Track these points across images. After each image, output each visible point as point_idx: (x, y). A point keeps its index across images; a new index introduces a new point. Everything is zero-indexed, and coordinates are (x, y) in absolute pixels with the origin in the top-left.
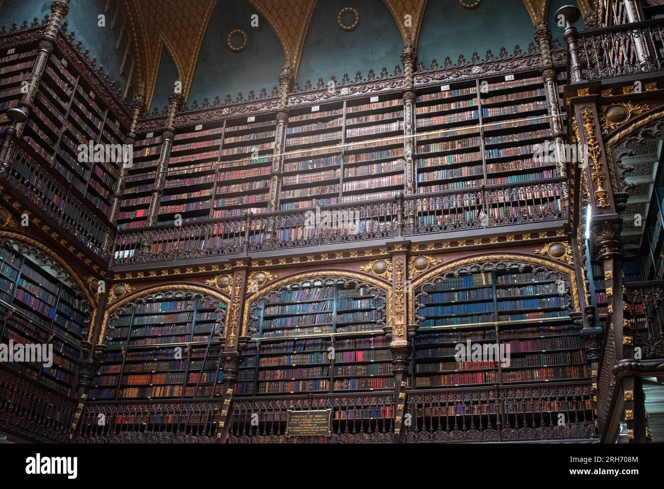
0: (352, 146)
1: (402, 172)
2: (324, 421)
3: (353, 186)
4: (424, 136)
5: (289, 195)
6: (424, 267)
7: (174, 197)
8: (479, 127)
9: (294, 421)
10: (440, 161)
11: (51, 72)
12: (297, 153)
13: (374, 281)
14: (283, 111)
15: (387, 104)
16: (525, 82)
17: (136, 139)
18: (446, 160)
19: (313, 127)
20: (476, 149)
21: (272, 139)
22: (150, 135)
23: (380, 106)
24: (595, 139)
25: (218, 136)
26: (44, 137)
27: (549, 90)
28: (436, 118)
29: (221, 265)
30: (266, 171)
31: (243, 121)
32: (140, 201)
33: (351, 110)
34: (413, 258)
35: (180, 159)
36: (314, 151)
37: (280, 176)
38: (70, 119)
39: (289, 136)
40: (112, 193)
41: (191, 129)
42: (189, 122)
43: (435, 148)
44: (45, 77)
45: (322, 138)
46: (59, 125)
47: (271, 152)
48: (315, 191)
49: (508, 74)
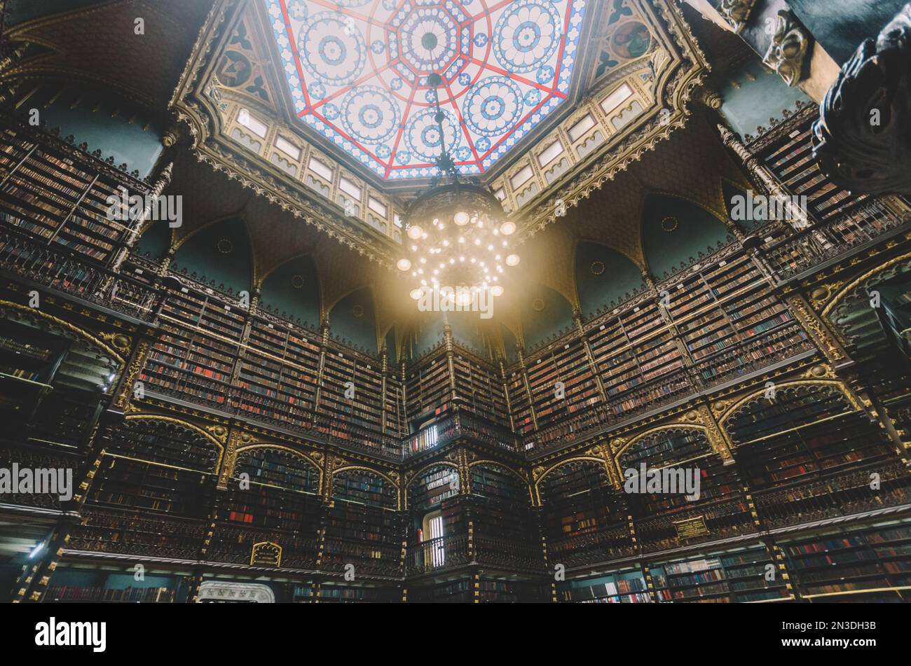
0: (635, 342)
1: (676, 348)
2: (701, 525)
3: (648, 366)
4: (680, 321)
5: (610, 384)
6: (722, 408)
7: (542, 406)
8: (716, 303)
9: (681, 528)
10: (699, 333)
11: (457, 366)
12: (604, 358)
13: (692, 426)
14: (584, 336)
15: (646, 310)
16: (736, 262)
17: (507, 379)
18: (703, 331)
19: (606, 339)
20: (722, 317)
21: (585, 354)
22: (514, 374)
23: (642, 312)
24: (811, 317)
25: (552, 363)
26: (467, 401)
27: (756, 262)
28: (684, 307)
29: (590, 441)
30: (589, 374)
31: (562, 349)
32: (525, 413)
33: (625, 321)
34: (712, 405)
35: (536, 383)
36: (613, 353)
37: (599, 374)
38: (474, 385)
39: (594, 349)
40: (507, 413)
41: (535, 364)
42: (532, 360)
43: (691, 326)
44: (456, 371)
45: (615, 343)
46: (470, 391)
47: (587, 362)
48: (625, 377)
49: (720, 261)
